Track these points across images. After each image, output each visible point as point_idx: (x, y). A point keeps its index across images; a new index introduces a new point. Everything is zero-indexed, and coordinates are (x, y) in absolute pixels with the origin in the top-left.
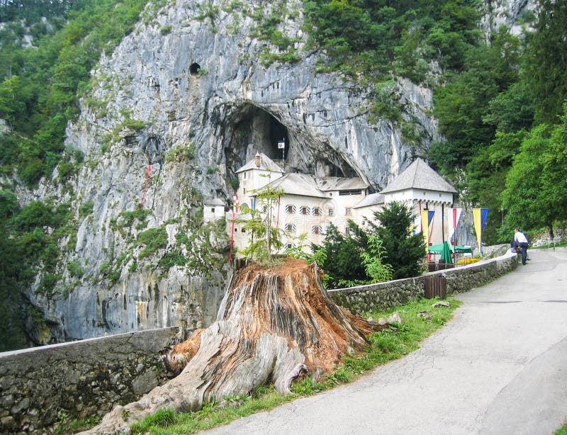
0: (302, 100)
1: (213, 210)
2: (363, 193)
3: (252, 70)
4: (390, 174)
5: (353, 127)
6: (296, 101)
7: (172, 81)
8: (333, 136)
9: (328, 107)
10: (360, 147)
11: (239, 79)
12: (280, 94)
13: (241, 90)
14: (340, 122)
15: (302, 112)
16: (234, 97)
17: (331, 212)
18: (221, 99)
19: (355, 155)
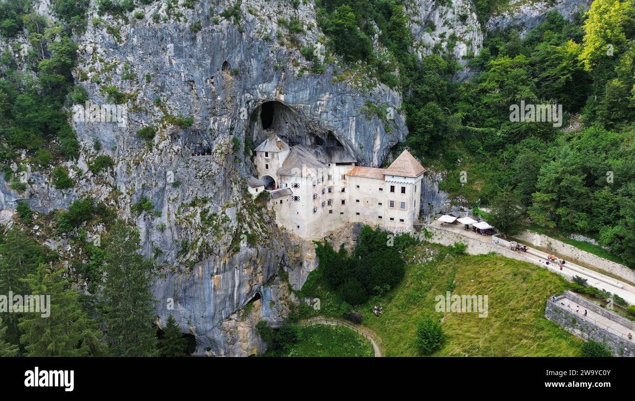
0: (322, 103)
1: (257, 190)
2: (354, 165)
3: (285, 76)
4: (372, 152)
5: (354, 122)
6: (318, 103)
7: (208, 79)
8: (340, 129)
9: (339, 108)
10: (356, 135)
11: (274, 83)
12: (308, 98)
13: (274, 92)
14: (346, 118)
15: (320, 110)
16: (266, 96)
17: (329, 177)
18: (252, 96)
19: (353, 141)
